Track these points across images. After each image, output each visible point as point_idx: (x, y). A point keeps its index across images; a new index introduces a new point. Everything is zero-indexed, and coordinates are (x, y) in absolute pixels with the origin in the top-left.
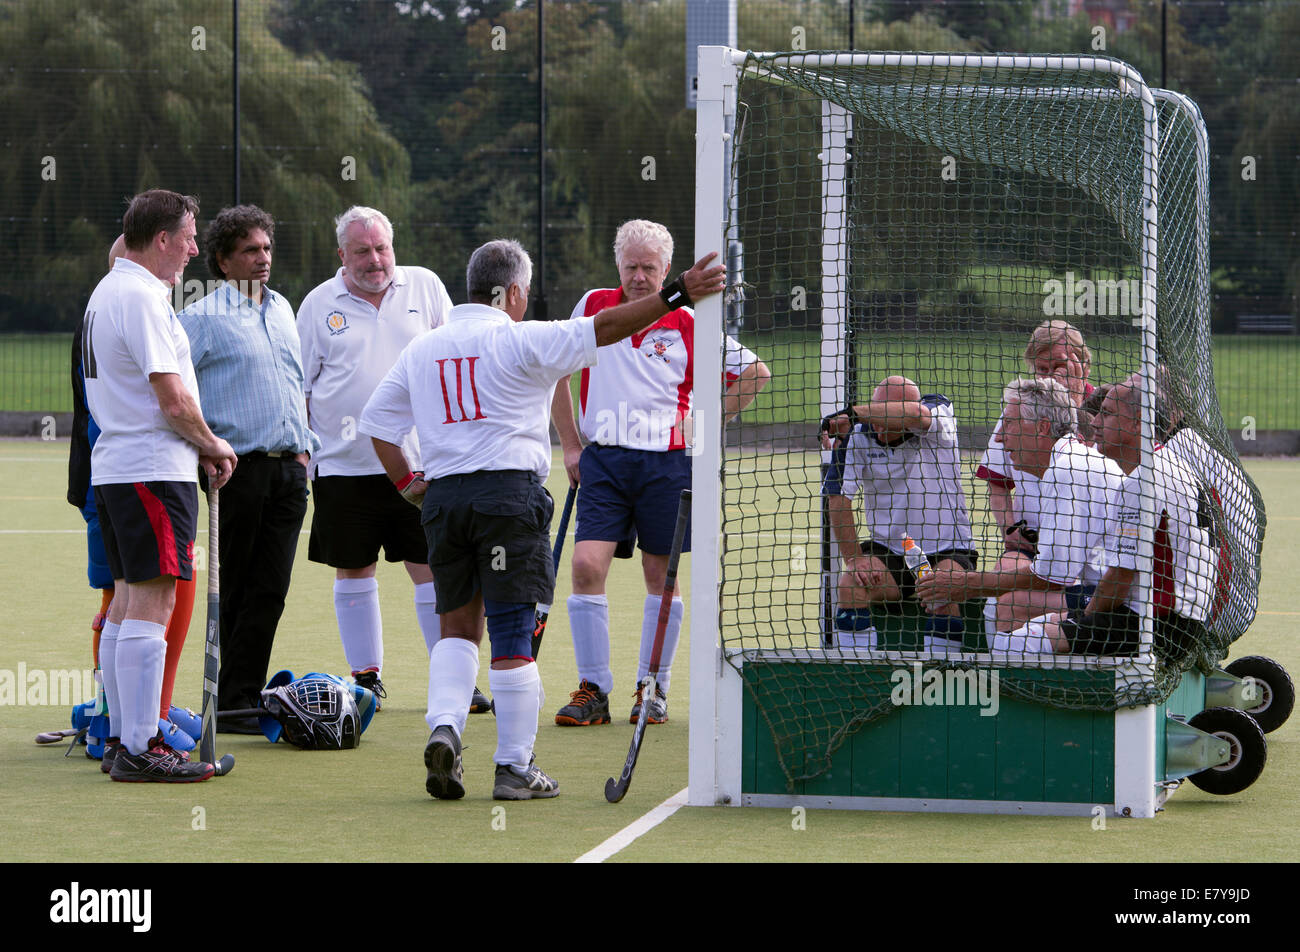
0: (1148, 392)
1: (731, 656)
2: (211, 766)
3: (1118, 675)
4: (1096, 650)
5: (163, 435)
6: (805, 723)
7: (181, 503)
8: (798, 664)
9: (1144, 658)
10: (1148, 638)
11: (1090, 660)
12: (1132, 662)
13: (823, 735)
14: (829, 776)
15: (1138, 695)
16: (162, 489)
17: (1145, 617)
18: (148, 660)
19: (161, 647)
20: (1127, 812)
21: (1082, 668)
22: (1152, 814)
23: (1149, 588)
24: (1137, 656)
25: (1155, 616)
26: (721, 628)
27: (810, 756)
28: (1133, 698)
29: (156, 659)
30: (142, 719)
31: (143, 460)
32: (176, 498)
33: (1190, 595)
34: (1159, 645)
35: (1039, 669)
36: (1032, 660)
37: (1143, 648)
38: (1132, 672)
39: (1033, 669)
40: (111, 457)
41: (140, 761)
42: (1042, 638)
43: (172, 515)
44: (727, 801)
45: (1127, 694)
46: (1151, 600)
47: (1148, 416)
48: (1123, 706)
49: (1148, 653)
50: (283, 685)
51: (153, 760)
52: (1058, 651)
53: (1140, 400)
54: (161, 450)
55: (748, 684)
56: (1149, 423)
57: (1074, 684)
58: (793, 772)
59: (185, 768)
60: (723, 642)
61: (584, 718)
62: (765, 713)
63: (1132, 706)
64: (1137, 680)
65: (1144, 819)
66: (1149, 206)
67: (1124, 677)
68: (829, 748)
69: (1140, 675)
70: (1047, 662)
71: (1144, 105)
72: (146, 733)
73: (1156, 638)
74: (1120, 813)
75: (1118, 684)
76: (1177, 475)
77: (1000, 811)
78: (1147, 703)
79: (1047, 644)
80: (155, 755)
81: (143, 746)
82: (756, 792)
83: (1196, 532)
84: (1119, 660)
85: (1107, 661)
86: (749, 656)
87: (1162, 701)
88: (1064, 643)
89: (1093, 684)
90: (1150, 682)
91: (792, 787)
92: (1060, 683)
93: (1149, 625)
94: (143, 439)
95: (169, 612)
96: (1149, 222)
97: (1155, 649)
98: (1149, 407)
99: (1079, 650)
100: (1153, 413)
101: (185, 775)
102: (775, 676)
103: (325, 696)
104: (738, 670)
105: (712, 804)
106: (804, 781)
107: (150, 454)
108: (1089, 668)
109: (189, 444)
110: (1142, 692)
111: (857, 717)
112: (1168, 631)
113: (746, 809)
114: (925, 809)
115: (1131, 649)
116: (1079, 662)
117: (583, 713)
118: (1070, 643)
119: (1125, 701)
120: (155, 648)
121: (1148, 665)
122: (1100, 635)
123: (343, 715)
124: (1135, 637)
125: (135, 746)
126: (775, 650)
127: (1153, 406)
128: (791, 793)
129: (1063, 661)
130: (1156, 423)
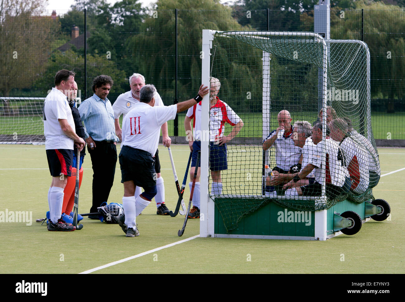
0: (324, 124)
1: (211, 196)
2: (75, 227)
3: (316, 201)
4: (310, 195)
5: (63, 136)
6: (231, 215)
7: (68, 155)
8: (230, 198)
9: (323, 197)
10: (324, 191)
11: (308, 197)
12: (319, 198)
13: (236, 218)
14: (238, 229)
15: (321, 207)
16: (62, 151)
17: (323, 186)
18: (58, 198)
19: (62, 194)
20: (318, 239)
21: (306, 199)
22: (325, 239)
23: (324, 178)
24: (321, 196)
25: (326, 185)
26: (209, 189)
27: (233, 223)
28: (320, 208)
29: (61, 198)
30: (56, 214)
31: (57, 143)
32: (67, 154)
33: (336, 179)
34: (327, 194)
35: (294, 200)
36: (292, 197)
37: (323, 194)
38: (319, 200)
39: (293, 200)
40: (49, 142)
41: (55, 225)
42: (295, 191)
43: (65, 158)
44: (210, 236)
45: (318, 207)
46: (325, 181)
47: (324, 130)
48: (317, 210)
49: (324, 195)
50: (103, 206)
51: (59, 225)
52: (300, 195)
53: (322, 126)
54: (62, 140)
55: (216, 204)
56: (324, 133)
57: (304, 204)
58: (228, 228)
59: (68, 228)
60: (209, 192)
61: (193, 216)
62: (220, 212)
63: (319, 210)
64: (321, 203)
65: (323, 241)
66: (325, 73)
67: (317, 202)
68: (237, 221)
69: (321, 202)
70: (297, 198)
71: (323, 45)
72: (57, 217)
73: (326, 191)
74: (316, 239)
75: (316, 204)
76: (332, 146)
77: (284, 239)
78: (323, 209)
79: (297, 193)
80: (60, 224)
81: (57, 221)
82: (218, 233)
83: (337, 162)
84: (316, 197)
85: (313, 197)
86: (216, 196)
87: (328, 209)
88: (301, 193)
89: (309, 204)
90: (324, 203)
91: (227, 232)
92: (300, 204)
93: (324, 188)
94: (58, 137)
95: (65, 185)
96: (324, 77)
97: (326, 194)
98: (325, 128)
99: (305, 194)
100: (325, 130)
101: (68, 229)
102: (223, 202)
103: (115, 209)
104: (213, 200)
105: (206, 237)
106: (231, 230)
107: (59, 142)
108: (308, 199)
109: (71, 139)
110: (322, 206)
111: (245, 213)
112: (330, 190)
113: (215, 238)
114: (264, 238)
115: (320, 194)
116: (305, 198)
117: (193, 215)
118: (303, 193)
119: (317, 208)
120: (61, 194)
121: (324, 199)
122: (311, 191)
123: (119, 214)
124: (321, 191)
125: (54, 221)
126: (223, 195)
127: (326, 128)
128: (227, 234)
129: (301, 198)
130: (327, 132)
